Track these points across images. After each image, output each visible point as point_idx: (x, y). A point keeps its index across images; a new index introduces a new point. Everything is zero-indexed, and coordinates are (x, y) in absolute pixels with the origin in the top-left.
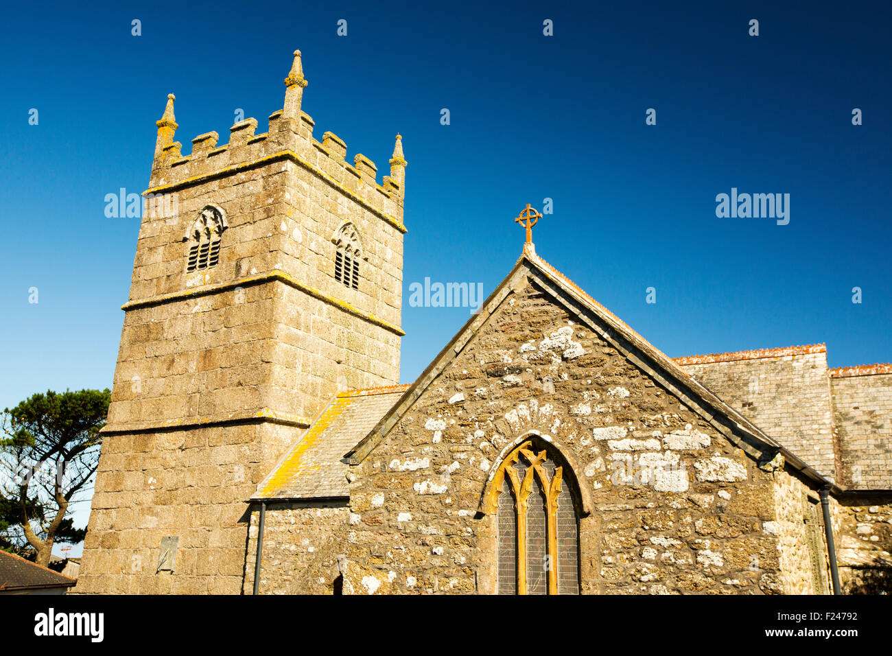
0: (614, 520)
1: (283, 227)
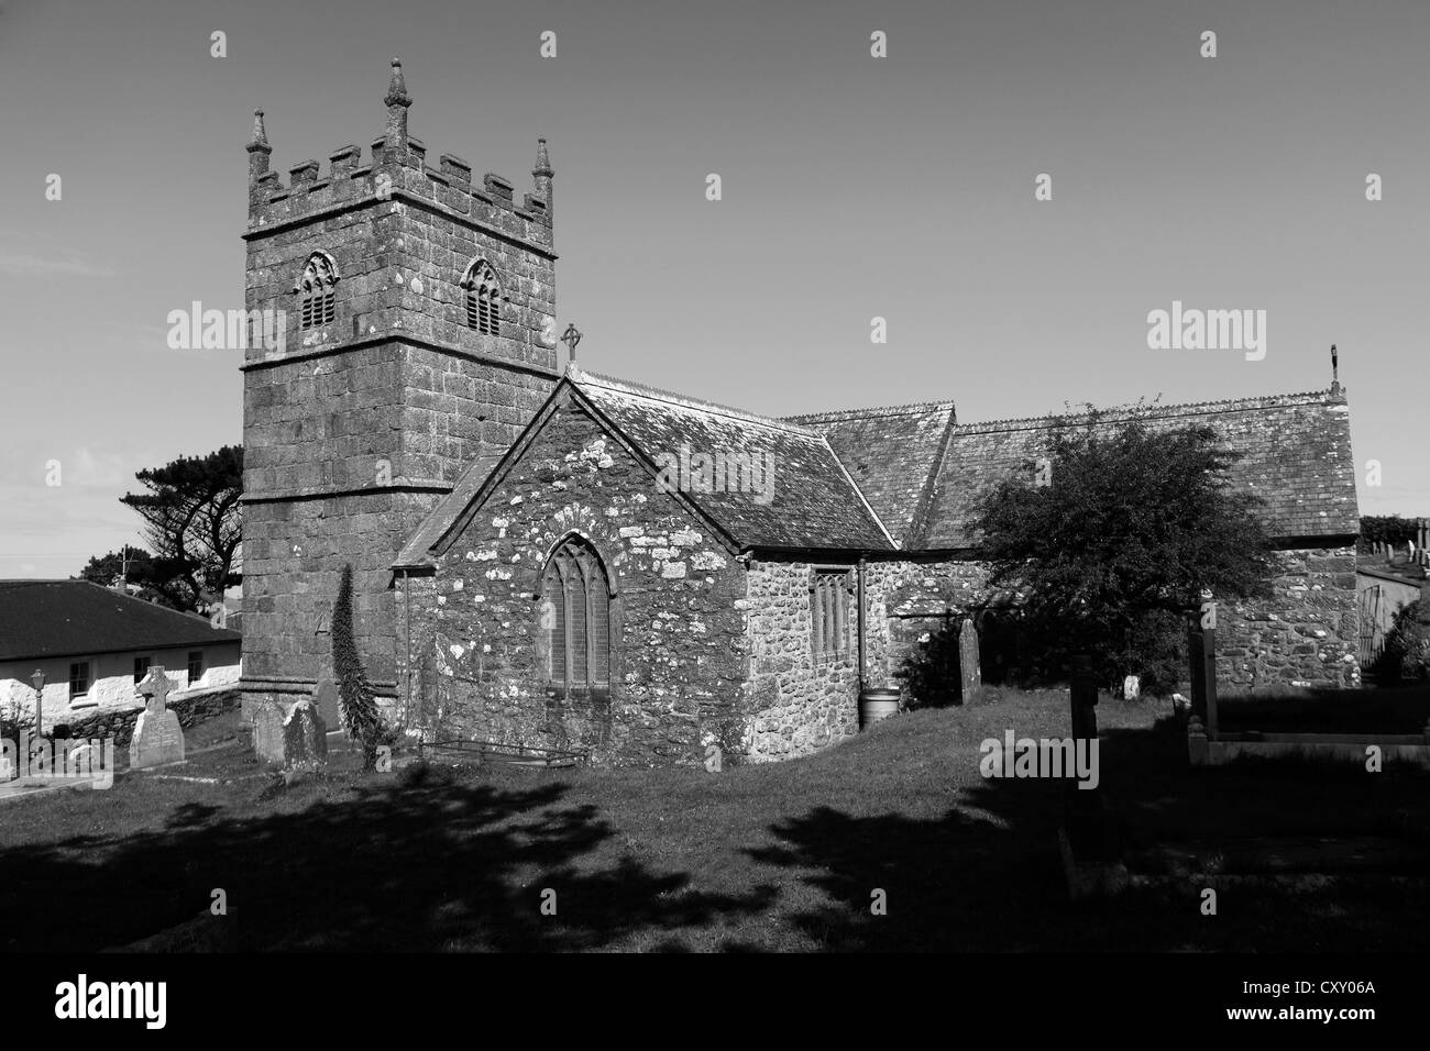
0: (633, 600)
1: (399, 279)
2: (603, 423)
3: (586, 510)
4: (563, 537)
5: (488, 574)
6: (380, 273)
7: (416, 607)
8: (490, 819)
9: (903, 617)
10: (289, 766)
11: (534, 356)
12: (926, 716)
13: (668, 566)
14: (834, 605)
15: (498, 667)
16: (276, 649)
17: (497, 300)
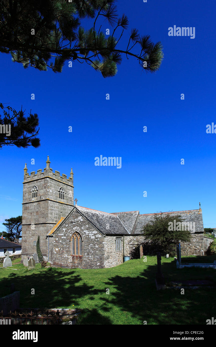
0: (86, 242)
1: (48, 190)
2: (81, 214)
3: (78, 228)
4: (74, 232)
5: (62, 237)
6: (45, 189)
7: (50, 242)
8: (62, 277)
9: (130, 245)
10: (29, 267)
11: (70, 203)
12: (134, 260)
13: (92, 237)
14: (119, 243)
15: (64, 252)
16: (27, 248)
17: (64, 194)
